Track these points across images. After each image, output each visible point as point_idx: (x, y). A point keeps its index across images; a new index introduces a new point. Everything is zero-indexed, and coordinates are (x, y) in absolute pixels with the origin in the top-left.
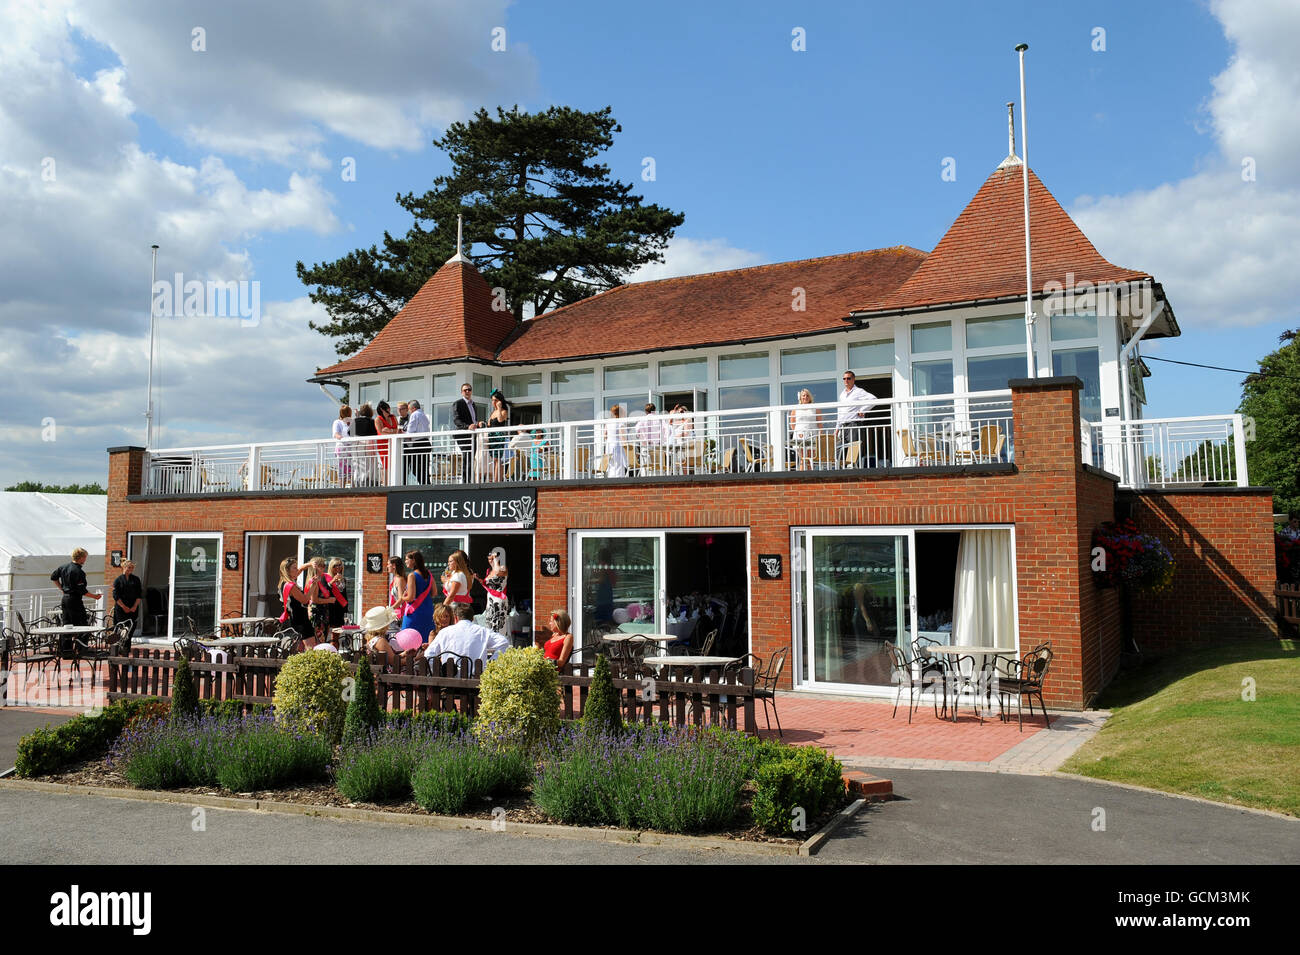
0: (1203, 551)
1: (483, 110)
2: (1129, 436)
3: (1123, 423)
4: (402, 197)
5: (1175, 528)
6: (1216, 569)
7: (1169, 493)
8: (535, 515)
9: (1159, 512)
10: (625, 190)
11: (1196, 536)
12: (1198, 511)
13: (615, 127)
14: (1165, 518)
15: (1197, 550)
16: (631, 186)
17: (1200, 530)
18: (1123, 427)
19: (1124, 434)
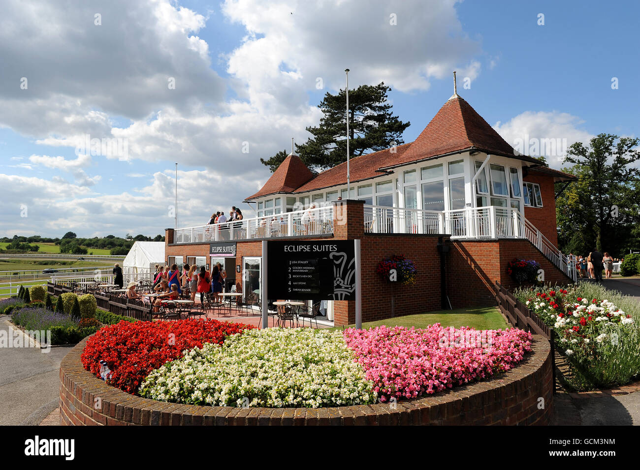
0: (475, 267)
1: (328, 93)
2: (475, 215)
3: (473, 209)
4: (308, 128)
5: (465, 257)
6: (479, 275)
7: (463, 241)
8: (236, 251)
9: (459, 249)
10: (390, 115)
11: (472, 260)
12: (473, 249)
13: (388, 89)
14: (462, 253)
15: (473, 266)
16: (392, 113)
17: (474, 257)
18: (473, 211)
19: (474, 214)
